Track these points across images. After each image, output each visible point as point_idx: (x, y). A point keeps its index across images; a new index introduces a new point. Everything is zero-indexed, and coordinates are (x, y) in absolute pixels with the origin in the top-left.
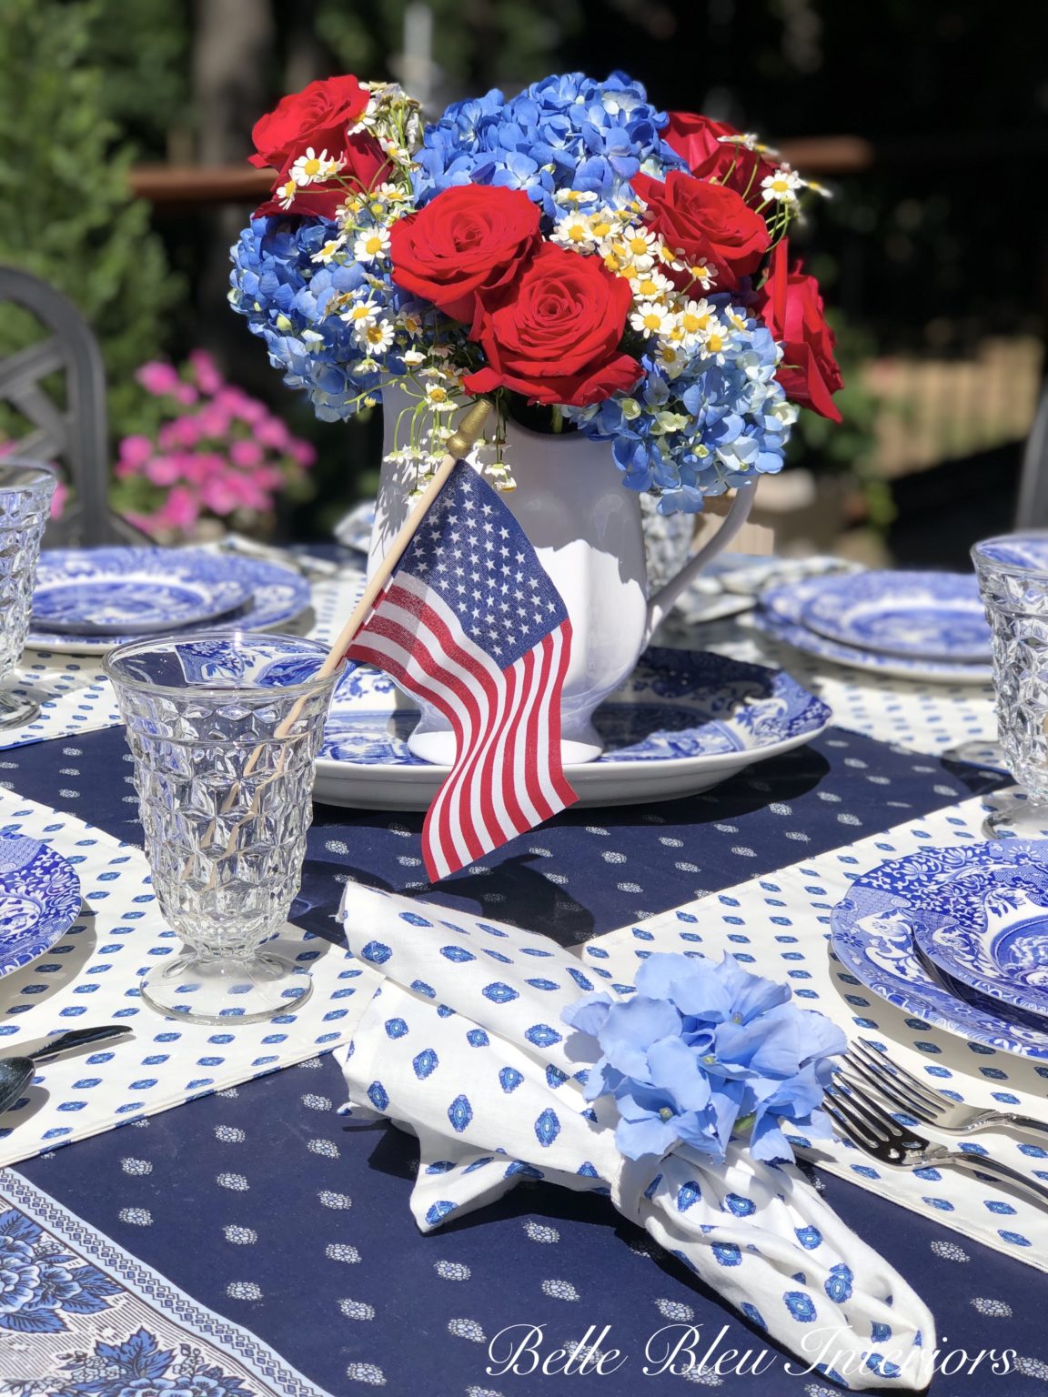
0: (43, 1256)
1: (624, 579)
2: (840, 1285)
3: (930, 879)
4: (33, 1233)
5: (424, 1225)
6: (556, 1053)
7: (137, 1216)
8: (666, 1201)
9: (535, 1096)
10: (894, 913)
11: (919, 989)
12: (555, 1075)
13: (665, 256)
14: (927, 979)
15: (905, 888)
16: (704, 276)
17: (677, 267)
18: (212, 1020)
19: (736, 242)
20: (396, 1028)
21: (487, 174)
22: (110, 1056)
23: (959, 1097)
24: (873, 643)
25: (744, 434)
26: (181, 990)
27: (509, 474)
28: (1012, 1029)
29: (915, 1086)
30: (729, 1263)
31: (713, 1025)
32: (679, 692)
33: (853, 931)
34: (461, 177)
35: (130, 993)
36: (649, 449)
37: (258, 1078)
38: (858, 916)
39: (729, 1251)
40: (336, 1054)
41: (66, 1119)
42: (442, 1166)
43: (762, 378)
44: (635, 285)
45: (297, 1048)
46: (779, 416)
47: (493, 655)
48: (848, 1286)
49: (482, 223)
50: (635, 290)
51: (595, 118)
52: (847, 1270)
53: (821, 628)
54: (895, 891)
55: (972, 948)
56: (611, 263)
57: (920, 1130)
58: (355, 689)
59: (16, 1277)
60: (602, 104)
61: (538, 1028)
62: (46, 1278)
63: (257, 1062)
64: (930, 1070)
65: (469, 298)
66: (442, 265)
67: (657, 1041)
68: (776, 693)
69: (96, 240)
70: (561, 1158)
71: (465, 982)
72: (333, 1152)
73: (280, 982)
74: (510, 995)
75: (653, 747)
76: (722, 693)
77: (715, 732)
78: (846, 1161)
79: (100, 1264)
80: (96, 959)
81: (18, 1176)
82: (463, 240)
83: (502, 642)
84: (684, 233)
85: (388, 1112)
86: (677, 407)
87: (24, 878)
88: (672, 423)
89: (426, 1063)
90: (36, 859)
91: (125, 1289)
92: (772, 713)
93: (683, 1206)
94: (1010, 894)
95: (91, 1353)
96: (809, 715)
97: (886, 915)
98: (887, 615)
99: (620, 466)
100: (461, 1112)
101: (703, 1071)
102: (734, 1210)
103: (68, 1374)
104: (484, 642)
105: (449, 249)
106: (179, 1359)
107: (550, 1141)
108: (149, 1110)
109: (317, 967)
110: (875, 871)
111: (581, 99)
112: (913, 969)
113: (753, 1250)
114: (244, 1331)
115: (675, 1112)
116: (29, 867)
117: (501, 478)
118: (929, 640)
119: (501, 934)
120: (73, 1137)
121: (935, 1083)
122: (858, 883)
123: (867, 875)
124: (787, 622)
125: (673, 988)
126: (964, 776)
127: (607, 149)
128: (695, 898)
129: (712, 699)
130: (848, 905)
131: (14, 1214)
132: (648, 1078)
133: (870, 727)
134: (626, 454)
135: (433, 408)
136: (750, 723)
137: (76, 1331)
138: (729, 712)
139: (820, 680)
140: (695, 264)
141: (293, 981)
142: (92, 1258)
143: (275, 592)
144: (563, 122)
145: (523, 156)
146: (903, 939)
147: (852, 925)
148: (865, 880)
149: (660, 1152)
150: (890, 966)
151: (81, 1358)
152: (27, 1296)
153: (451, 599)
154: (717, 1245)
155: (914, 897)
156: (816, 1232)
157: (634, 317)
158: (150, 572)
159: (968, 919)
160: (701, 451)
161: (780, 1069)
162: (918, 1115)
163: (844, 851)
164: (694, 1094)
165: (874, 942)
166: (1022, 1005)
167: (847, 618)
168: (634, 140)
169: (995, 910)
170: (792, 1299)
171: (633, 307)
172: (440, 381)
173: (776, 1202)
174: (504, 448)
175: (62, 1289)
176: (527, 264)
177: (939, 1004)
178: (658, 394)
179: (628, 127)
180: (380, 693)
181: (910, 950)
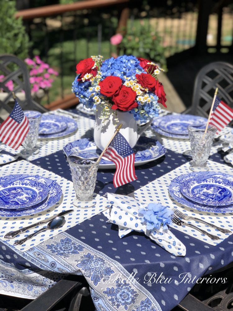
0: (73, 244)
1: (134, 132)
2: (174, 244)
3: (182, 180)
4: (71, 241)
5: (121, 238)
6: (137, 215)
7: (83, 238)
8: (152, 234)
9: (135, 221)
10: (177, 186)
11: (182, 199)
12: (137, 218)
13: (141, 88)
14: (183, 197)
15: (179, 182)
16: (147, 90)
17: (143, 89)
18: (84, 208)
19: (151, 85)
20: (116, 213)
21: (113, 74)
22: (72, 214)
23: (187, 215)
24: (171, 132)
25: (153, 112)
26: (78, 203)
27: (118, 120)
28: (194, 205)
29: (181, 214)
30: (160, 241)
31: (158, 212)
32: (141, 144)
33: (172, 190)
34: (109, 74)
35: (71, 204)
36: (139, 115)
37: (93, 217)
38: (172, 187)
39: (160, 240)
40: (103, 213)
41: (69, 224)
42: (122, 229)
43: (156, 103)
44: (137, 92)
45: (97, 212)
46: (158, 108)
47: (122, 156)
48: (175, 244)
49: (113, 83)
50: (137, 93)
51: (129, 64)
52: (175, 242)
53: (162, 129)
54: (177, 182)
55: (189, 192)
56: (133, 89)
57: (183, 220)
58: (90, 146)
59: (71, 247)
60: (130, 61)
61: (134, 212)
62: (75, 247)
63: (92, 214)
64: (183, 211)
65: (112, 96)
66: (108, 91)
67: (151, 215)
68: (157, 145)
69: (16, 35)
70: (138, 229)
71: (124, 206)
72: (106, 227)
73: (92, 201)
74: (131, 208)
75: (138, 155)
76: (148, 144)
77: (147, 151)
78: (173, 225)
79: (80, 244)
80: (64, 198)
81: (66, 233)
82: (110, 86)
83: (124, 155)
84: (144, 83)
85: (115, 224)
86: (143, 109)
87: (52, 186)
88: (142, 112)
89: (120, 217)
90: (52, 183)
91: (85, 248)
92: (156, 149)
93: (154, 234)
94: (194, 182)
95: (83, 256)
96: (162, 150)
97: (176, 187)
98: (172, 125)
99: (135, 118)
100: (125, 224)
101: (157, 219)
102: (160, 234)
103: (81, 259)
104: (121, 155)
105: (109, 88)
106: (95, 256)
107: (137, 227)
108: (80, 222)
109: (96, 198)
110: (174, 179)
111: (127, 61)
112: (181, 196)
113: (164, 240)
114: (101, 253)
115: (154, 224)
116: (52, 184)
117: (117, 121)
118: (180, 130)
119: (127, 198)
120: (71, 227)
121: (184, 213)
122: (172, 181)
123: (173, 180)
124: (157, 127)
125: (152, 208)
126: (186, 158)
127: (131, 69)
128: (148, 183)
129: (147, 145)
130: (171, 185)
131: (67, 238)
132: (150, 220)
133: (171, 148)
134: (135, 116)
135: (106, 110)
136: (153, 150)
137: (80, 253)
138: (149, 148)
139: (163, 138)
140: (146, 88)
141: (94, 201)
142: (79, 244)
143: (71, 124)
144: (124, 65)
145: (118, 71)
146: (179, 191)
147: (172, 189)
148: (173, 181)
149: (152, 229)
150: (177, 195)
151: (82, 257)
152: (73, 249)
153: (116, 149)
154: (159, 239)
155: (180, 183)
156: (171, 237)
157: (137, 98)
158: (49, 120)
159: (188, 187)
160: (147, 115)
161: (166, 218)
162: (182, 218)
163: (169, 173)
164: (156, 222)
165: (175, 191)
166: (196, 201)
167: (166, 126)
168: (135, 67)
169: (192, 185)
170: (169, 246)
171: (137, 96)
172: (107, 106)
173: (166, 233)
174: (117, 116)
175: (77, 248)
176: (121, 89)
177: (184, 202)
178: (140, 107)
179: (134, 65)
180: (94, 146)
181: (180, 192)
